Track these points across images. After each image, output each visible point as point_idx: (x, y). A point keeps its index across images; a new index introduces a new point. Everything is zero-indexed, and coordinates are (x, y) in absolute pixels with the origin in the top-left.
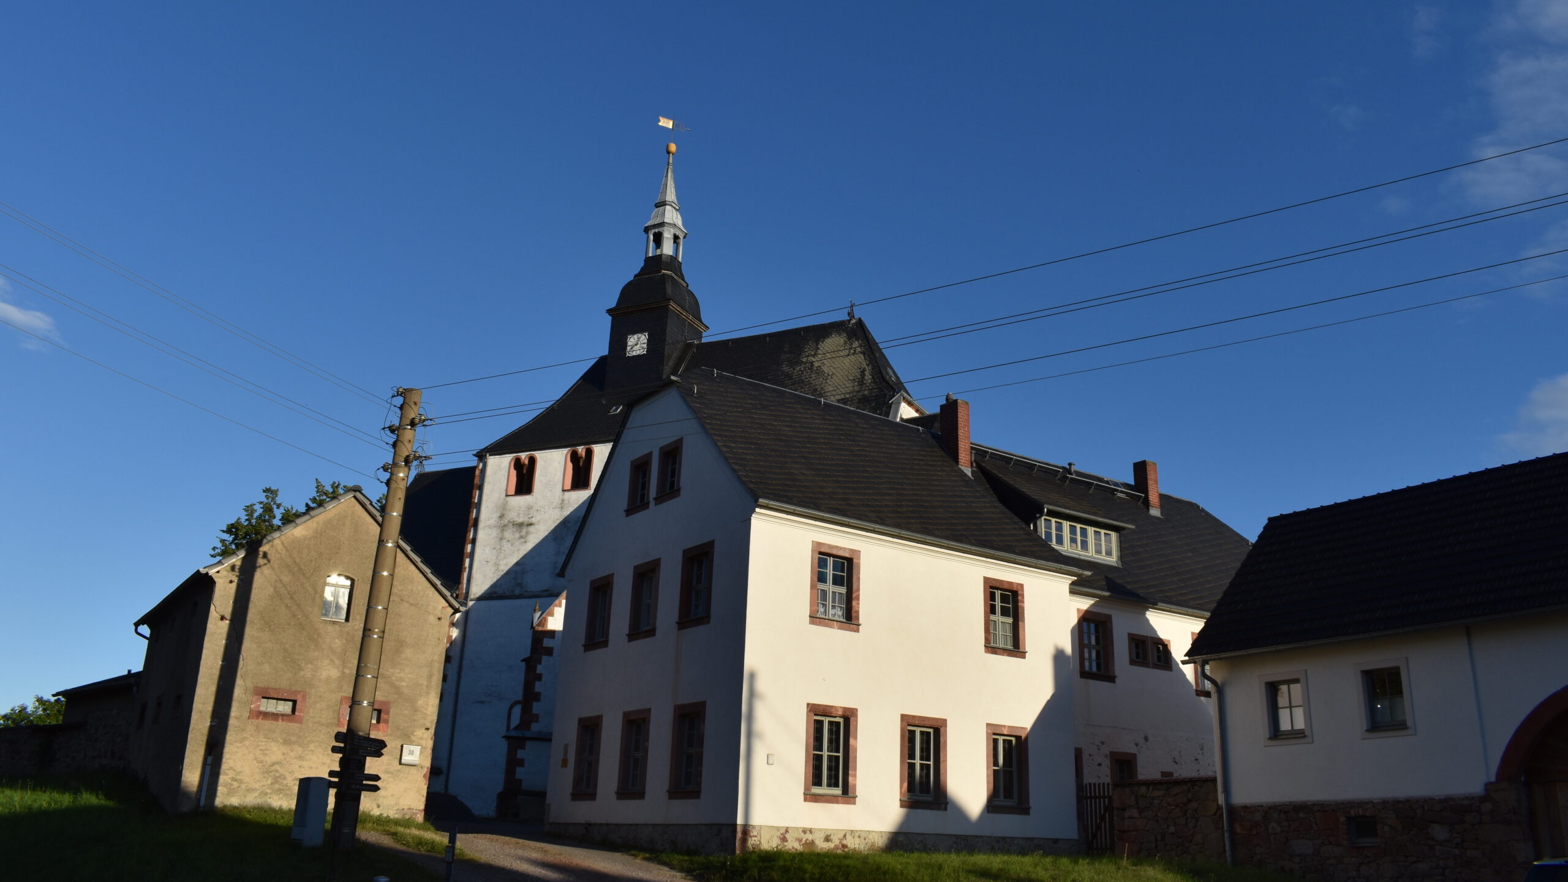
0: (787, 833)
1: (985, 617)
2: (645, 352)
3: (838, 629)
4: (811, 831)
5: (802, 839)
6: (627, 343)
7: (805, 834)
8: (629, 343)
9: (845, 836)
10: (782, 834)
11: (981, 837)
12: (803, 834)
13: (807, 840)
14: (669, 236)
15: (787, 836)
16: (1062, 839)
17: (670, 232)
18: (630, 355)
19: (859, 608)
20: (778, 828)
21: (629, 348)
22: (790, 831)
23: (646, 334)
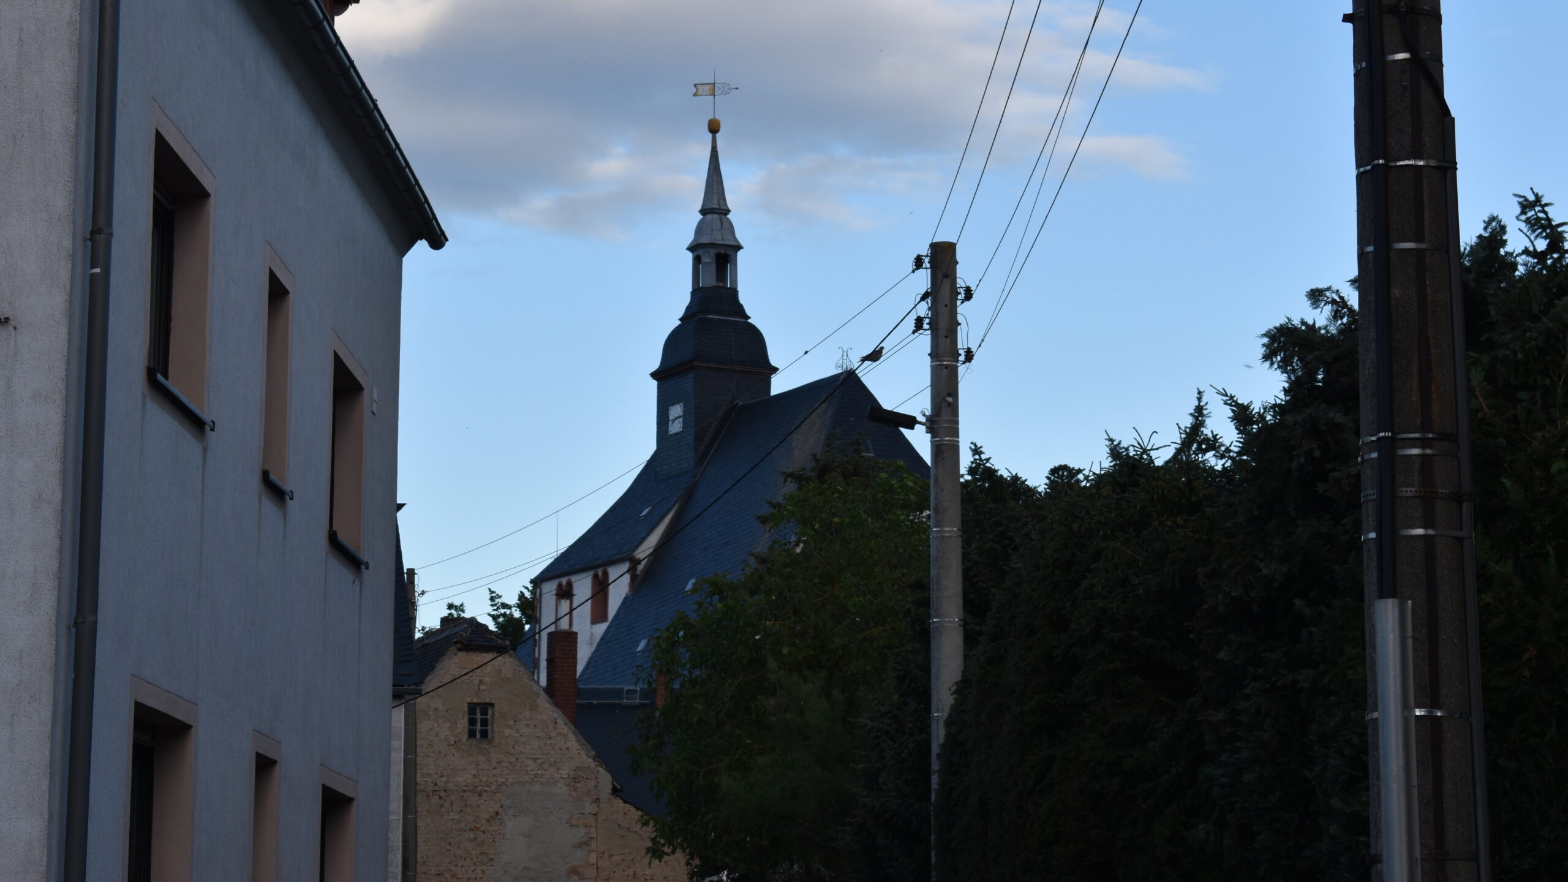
2: (682, 429)
6: (669, 417)
8: (671, 418)
14: (708, 260)
18: (672, 433)
21: (670, 423)
23: (682, 404)
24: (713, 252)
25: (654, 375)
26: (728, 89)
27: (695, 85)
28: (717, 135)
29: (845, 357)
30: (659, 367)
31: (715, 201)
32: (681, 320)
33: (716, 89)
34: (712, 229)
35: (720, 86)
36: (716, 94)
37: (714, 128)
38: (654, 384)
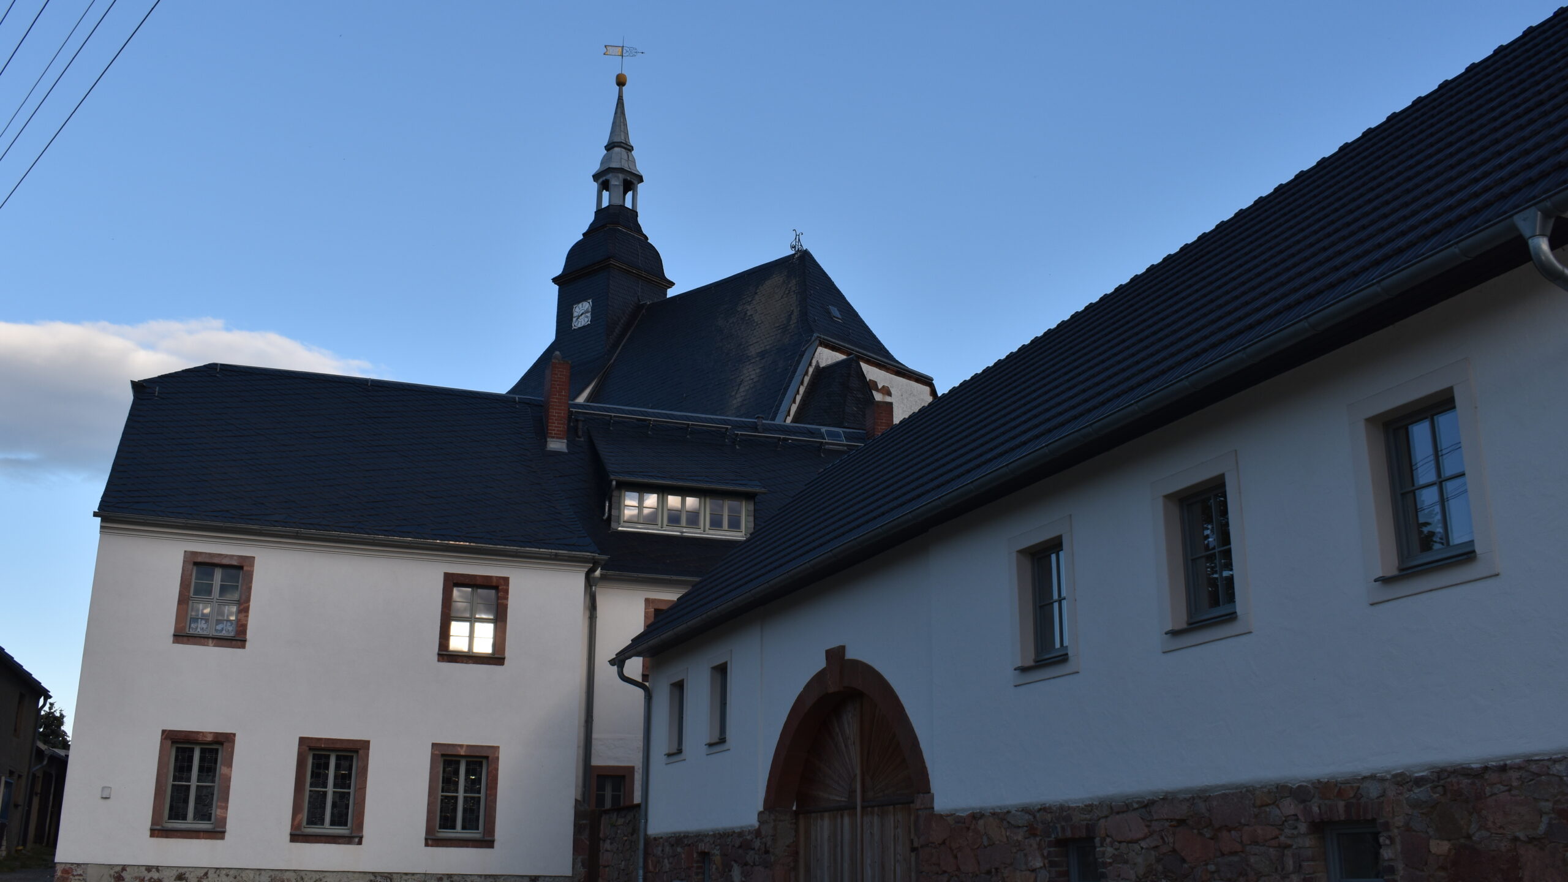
0: (124, 872)
1: (441, 620)
2: (589, 322)
3: (214, 646)
4: (157, 868)
5: (144, 878)
6: (572, 314)
7: (149, 872)
8: (575, 314)
9: (206, 874)
10: (116, 873)
11: (413, 874)
12: (146, 872)
13: (151, 878)
14: (617, 183)
15: (124, 874)
16: (545, 877)
17: (618, 178)
18: (575, 328)
19: (247, 621)
20: (111, 866)
21: (574, 319)
22: (128, 869)
23: (590, 301)
24: (621, 176)
25: (555, 280)
26: (634, 52)
27: (605, 46)
28: (624, 88)
29: (797, 240)
30: (563, 272)
31: (623, 138)
32: (584, 235)
33: (624, 51)
34: (621, 158)
35: (628, 50)
36: (624, 54)
37: (621, 82)
38: (555, 288)
